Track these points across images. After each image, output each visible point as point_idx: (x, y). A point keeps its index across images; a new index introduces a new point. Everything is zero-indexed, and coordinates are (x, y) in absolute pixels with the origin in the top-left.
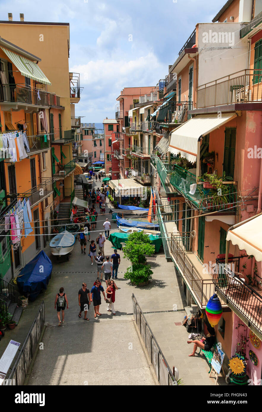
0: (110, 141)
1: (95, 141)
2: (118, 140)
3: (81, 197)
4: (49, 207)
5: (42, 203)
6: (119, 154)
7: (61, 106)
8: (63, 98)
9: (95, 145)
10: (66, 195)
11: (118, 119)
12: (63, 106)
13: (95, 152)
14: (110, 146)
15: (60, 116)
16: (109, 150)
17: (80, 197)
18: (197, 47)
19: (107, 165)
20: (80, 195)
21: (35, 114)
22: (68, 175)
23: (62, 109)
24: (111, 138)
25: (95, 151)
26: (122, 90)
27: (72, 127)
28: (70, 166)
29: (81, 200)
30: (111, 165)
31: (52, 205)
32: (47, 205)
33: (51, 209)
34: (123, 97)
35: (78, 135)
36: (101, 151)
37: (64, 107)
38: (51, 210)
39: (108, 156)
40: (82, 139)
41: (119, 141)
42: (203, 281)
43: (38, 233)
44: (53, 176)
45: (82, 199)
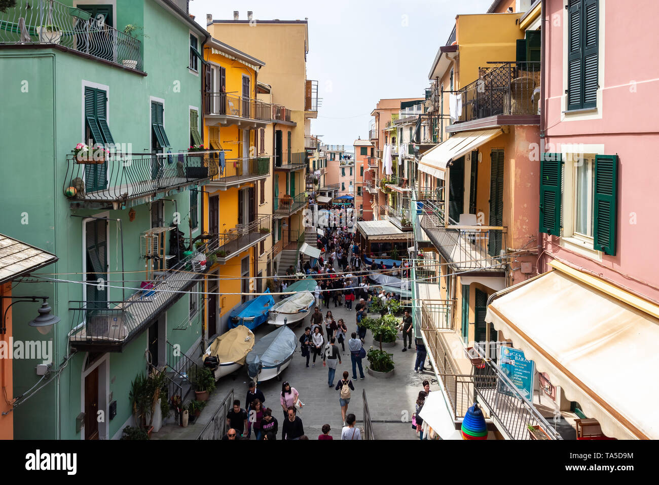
0: (362, 168)
1: (343, 169)
2: (371, 167)
3: (315, 243)
4: (265, 255)
5: (255, 248)
6: (373, 187)
7: (292, 122)
8: (295, 112)
9: (343, 174)
10: (294, 239)
11: (372, 139)
12: (294, 122)
13: (343, 184)
14: (362, 175)
15: (289, 134)
16: (360, 181)
17: (312, 243)
18: (457, 44)
19: (358, 201)
20: (312, 240)
21: (253, 130)
22: (296, 212)
23: (293, 126)
24: (363, 165)
25: (343, 182)
26: (378, 103)
27: (306, 149)
28: (298, 201)
29: (313, 248)
30: (362, 201)
31: (270, 252)
32: (262, 251)
33: (268, 258)
34: (378, 111)
35: (321, 160)
36: (351, 183)
37: (296, 123)
38: (269, 260)
39: (359, 188)
40: (326, 166)
41: (373, 169)
42: (456, 376)
43: (246, 291)
44: (273, 212)
45: (314, 246)
